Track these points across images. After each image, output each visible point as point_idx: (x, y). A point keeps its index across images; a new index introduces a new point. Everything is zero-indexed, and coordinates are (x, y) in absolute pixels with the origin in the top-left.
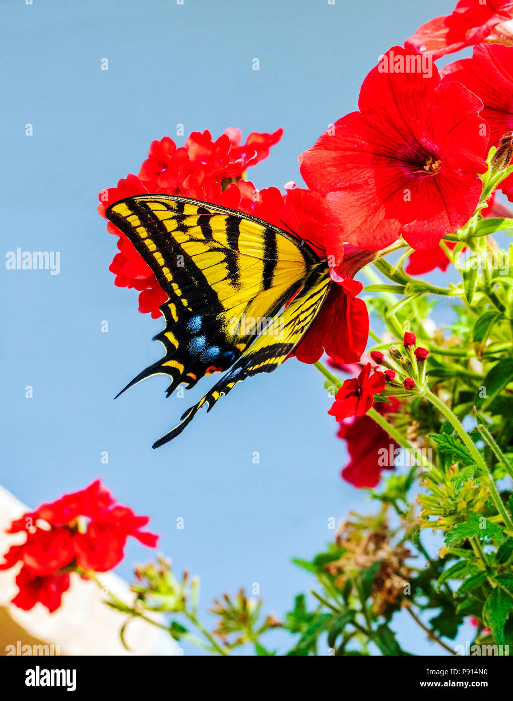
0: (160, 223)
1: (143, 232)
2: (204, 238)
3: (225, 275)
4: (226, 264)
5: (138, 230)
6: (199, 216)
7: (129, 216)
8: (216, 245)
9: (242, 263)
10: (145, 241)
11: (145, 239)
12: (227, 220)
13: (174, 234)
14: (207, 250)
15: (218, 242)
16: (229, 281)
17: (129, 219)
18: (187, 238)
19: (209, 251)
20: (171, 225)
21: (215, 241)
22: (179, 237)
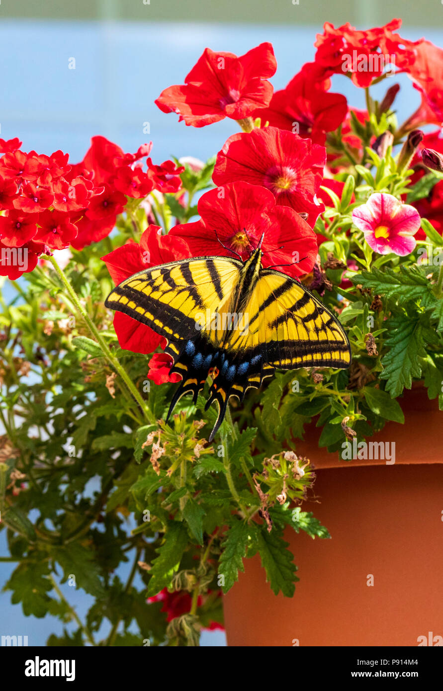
0: (141, 293)
1: (132, 305)
2: (171, 288)
3: (194, 304)
4: (191, 297)
5: (129, 305)
6: (163, 275)
7: (120, 299)
8: (180, 288)
9: (201, 291)
10: (136, 310)
11: (135, 308)
12: (180, 268)
13: (152, 296)
14: (176, 294)
15: (181, 286)
16: (198, 307)
17: (121, 301)
18: (161, 293)
19: (178, 294)
20: (147, 291)
21: (178, 286)
22: (156, 296)
